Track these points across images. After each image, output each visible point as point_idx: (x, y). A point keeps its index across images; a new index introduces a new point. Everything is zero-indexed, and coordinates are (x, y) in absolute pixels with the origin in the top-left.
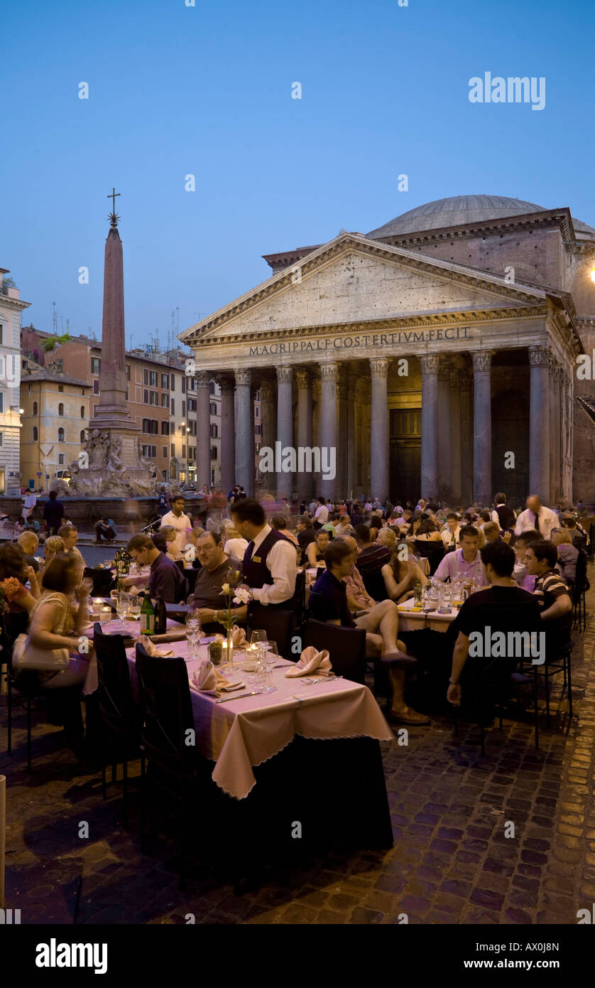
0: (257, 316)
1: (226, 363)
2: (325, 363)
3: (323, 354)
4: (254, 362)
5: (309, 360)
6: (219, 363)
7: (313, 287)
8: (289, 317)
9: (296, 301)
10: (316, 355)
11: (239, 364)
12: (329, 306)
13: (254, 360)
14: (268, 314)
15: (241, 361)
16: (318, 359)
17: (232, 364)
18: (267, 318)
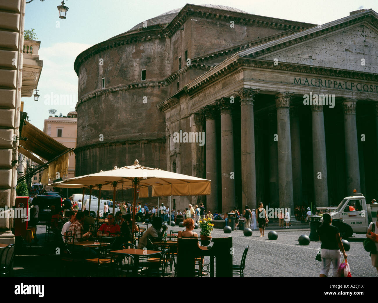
0: (299, 52)
1: (274, 86)
2: (352, 100)
3: (350, 94)
4: (299, 90)
5: (341, 96)
6: (267, 85)
7: (340, 41)
8: (324, 60)
9: (328, 48)
10: (346, 93)
11: (286, 89)
12: (352, 58)
13: (299, 88)
14: (308, 53)
15: (287, 87)
16: (346, 96)
17: (279, 88)
18: (307, 56)
